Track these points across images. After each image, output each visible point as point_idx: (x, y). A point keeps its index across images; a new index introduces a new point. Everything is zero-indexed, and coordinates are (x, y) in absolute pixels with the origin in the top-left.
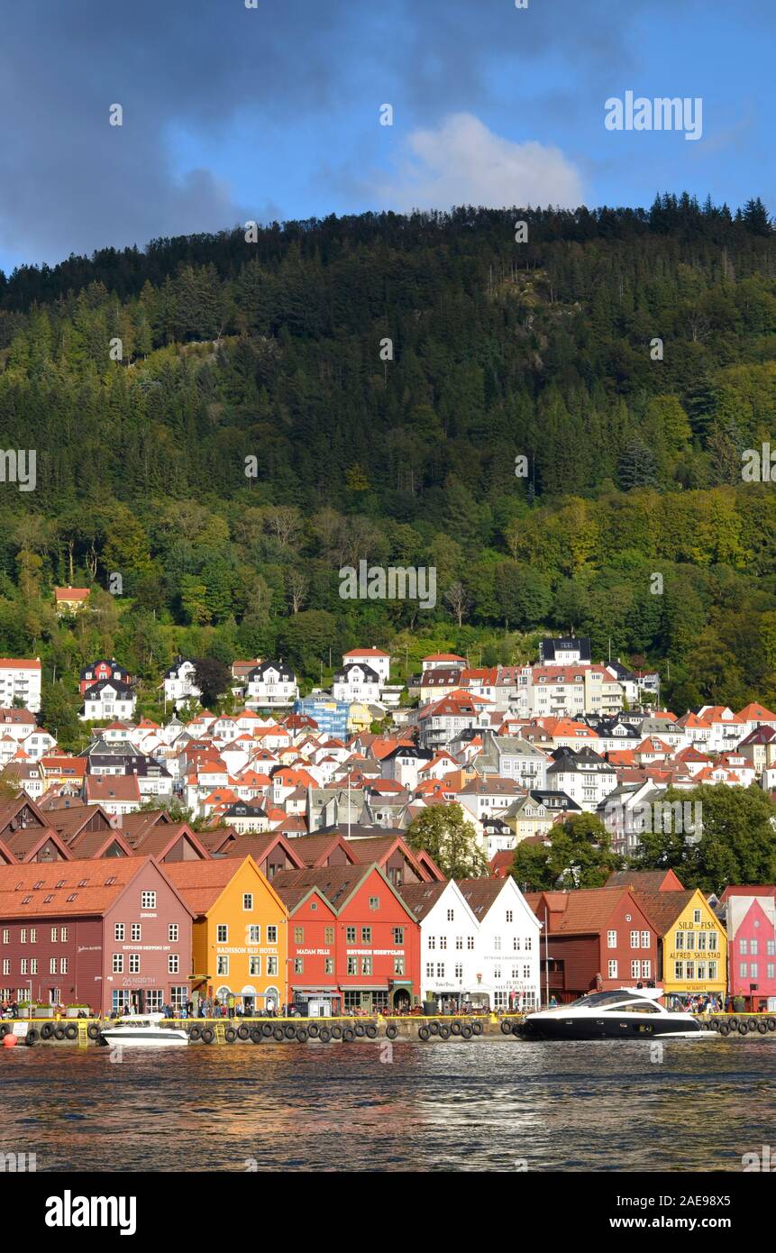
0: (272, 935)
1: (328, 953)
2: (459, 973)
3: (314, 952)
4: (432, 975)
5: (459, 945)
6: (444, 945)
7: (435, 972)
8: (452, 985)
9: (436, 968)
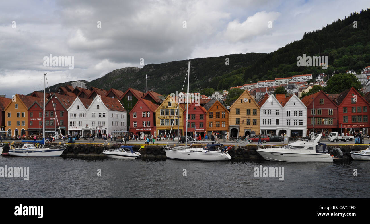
0: (23, 115)
1: (40, 119)
2: (80, 124)
3: (36, 119)
4: (72, 125)
5: (81, 116)
6: (75, 116)
7: (73, 124)
8: (78, 128)
9: (73, 123)
